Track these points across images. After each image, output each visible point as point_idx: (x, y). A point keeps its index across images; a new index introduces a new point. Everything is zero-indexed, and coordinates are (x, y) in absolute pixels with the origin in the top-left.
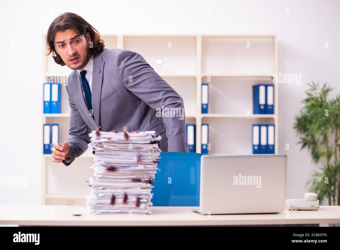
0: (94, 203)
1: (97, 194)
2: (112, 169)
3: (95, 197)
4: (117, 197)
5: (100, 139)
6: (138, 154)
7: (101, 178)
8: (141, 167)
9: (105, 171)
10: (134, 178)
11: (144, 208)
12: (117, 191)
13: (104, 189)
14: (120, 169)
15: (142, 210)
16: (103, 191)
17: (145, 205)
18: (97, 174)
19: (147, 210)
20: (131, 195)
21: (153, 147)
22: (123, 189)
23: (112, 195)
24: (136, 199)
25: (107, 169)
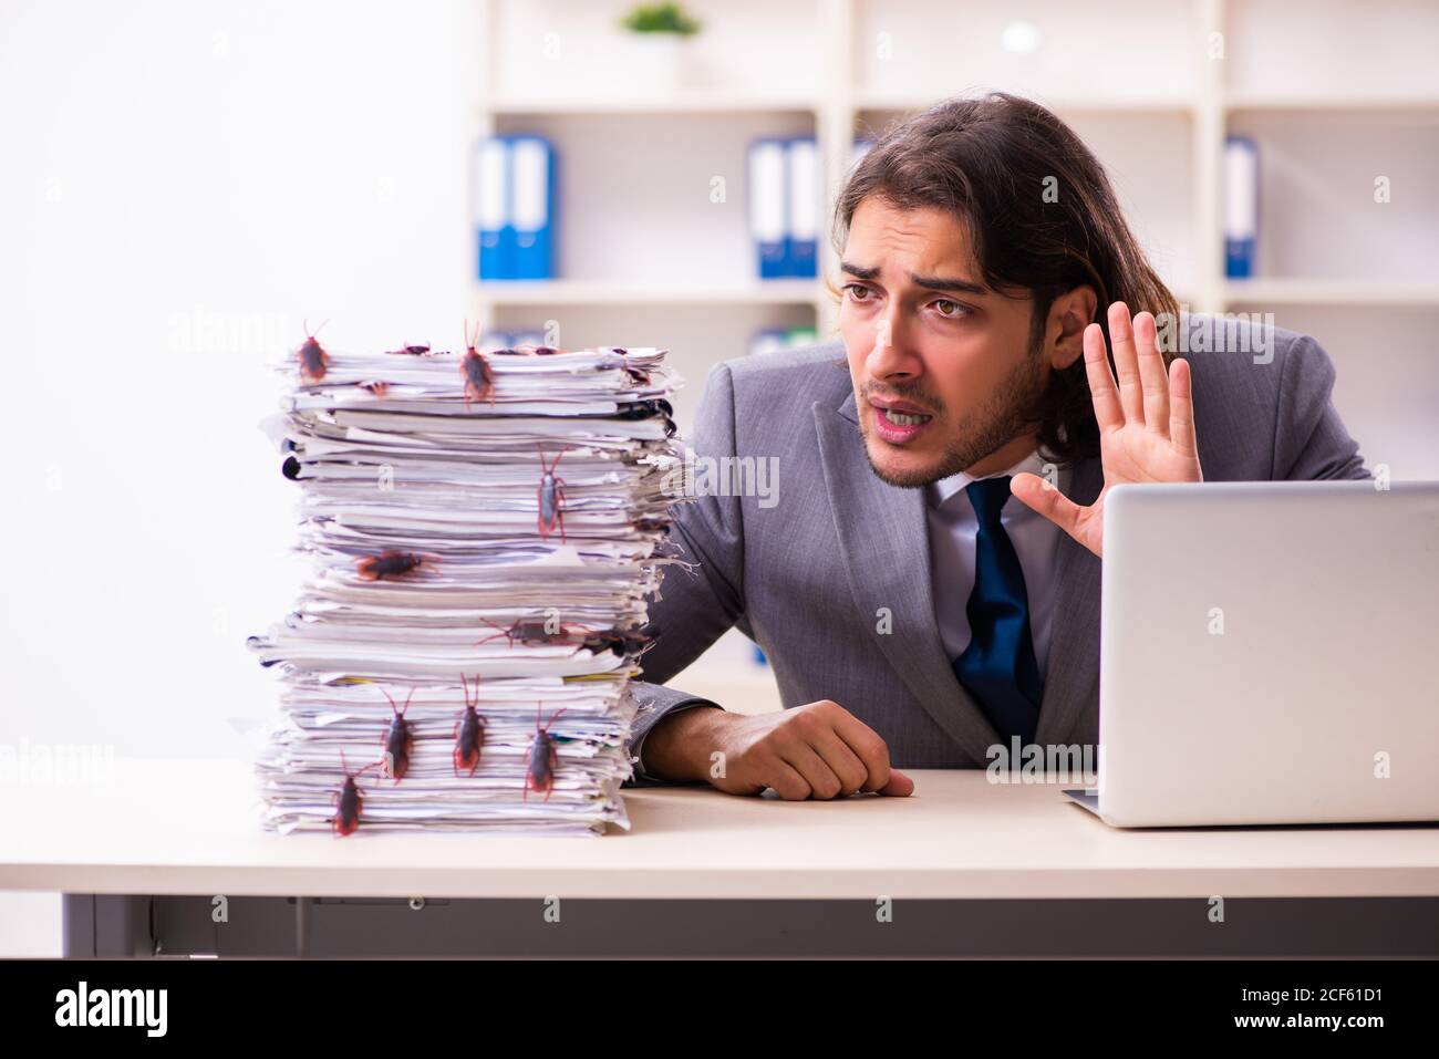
0: (289, 764)
1: (306, 714)
2: (394, 566)
3: (297, 733)
4: (423, 730)
5: (327, 392)
6: (548, 479)
7: (328, 616)
8: (564, 556)
9: (353, 577)
10: (525, 618)
11: (579, 796)
12: (421, 694)
13: (348, 682)
14: (443, 569)
15: (570, 808)
16: (343, 694)
17: (584, 775)
18: (309, 597)
19: (599, 805)
20: (505, 719)
21: (632, 440)
22: (463, 686)
23: (392, 717)
24: (532, 743)
25: (366, 569)
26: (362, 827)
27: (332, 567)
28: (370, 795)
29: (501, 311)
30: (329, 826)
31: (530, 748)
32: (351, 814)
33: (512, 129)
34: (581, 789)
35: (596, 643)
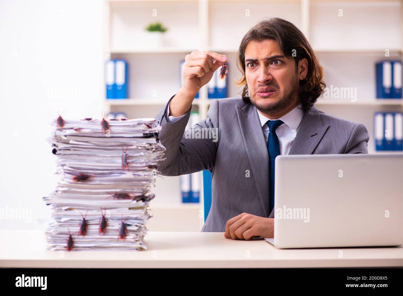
0: (54, 232)
1: (58, 218)
2: (83, 178)
3: (56, 223)
4: (91, 222)
5: (64, 131)
6: (124, 154)
7: (64, 192)
8: (129, 175)
9: (72, 181)
10: (118, 192)
11: (133, 240)
12: (90, 213)
13: (70, 209)
14: (96, 178)
15: (130, 244)
16: (69, 213)
17: (134, 235)
18: (59, 186)
19: (138, 243)
20: (112, 219)
21: (147, 144)
22: (101, 210)
23: (82, 219)
24: (120, 226)
25: (75, 179)
26: (74, 249)
27: (66, 178)
28: (76, 240)
29: (112, 107)
30: (65, 249)
31: (120, 227)
32: (71, 245)
33: (116, 58)
34: (134, 238)
35: (137, 198)
